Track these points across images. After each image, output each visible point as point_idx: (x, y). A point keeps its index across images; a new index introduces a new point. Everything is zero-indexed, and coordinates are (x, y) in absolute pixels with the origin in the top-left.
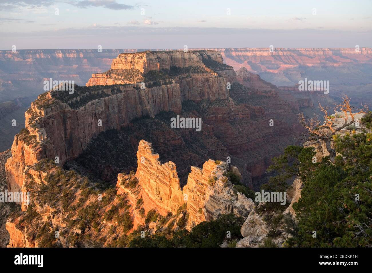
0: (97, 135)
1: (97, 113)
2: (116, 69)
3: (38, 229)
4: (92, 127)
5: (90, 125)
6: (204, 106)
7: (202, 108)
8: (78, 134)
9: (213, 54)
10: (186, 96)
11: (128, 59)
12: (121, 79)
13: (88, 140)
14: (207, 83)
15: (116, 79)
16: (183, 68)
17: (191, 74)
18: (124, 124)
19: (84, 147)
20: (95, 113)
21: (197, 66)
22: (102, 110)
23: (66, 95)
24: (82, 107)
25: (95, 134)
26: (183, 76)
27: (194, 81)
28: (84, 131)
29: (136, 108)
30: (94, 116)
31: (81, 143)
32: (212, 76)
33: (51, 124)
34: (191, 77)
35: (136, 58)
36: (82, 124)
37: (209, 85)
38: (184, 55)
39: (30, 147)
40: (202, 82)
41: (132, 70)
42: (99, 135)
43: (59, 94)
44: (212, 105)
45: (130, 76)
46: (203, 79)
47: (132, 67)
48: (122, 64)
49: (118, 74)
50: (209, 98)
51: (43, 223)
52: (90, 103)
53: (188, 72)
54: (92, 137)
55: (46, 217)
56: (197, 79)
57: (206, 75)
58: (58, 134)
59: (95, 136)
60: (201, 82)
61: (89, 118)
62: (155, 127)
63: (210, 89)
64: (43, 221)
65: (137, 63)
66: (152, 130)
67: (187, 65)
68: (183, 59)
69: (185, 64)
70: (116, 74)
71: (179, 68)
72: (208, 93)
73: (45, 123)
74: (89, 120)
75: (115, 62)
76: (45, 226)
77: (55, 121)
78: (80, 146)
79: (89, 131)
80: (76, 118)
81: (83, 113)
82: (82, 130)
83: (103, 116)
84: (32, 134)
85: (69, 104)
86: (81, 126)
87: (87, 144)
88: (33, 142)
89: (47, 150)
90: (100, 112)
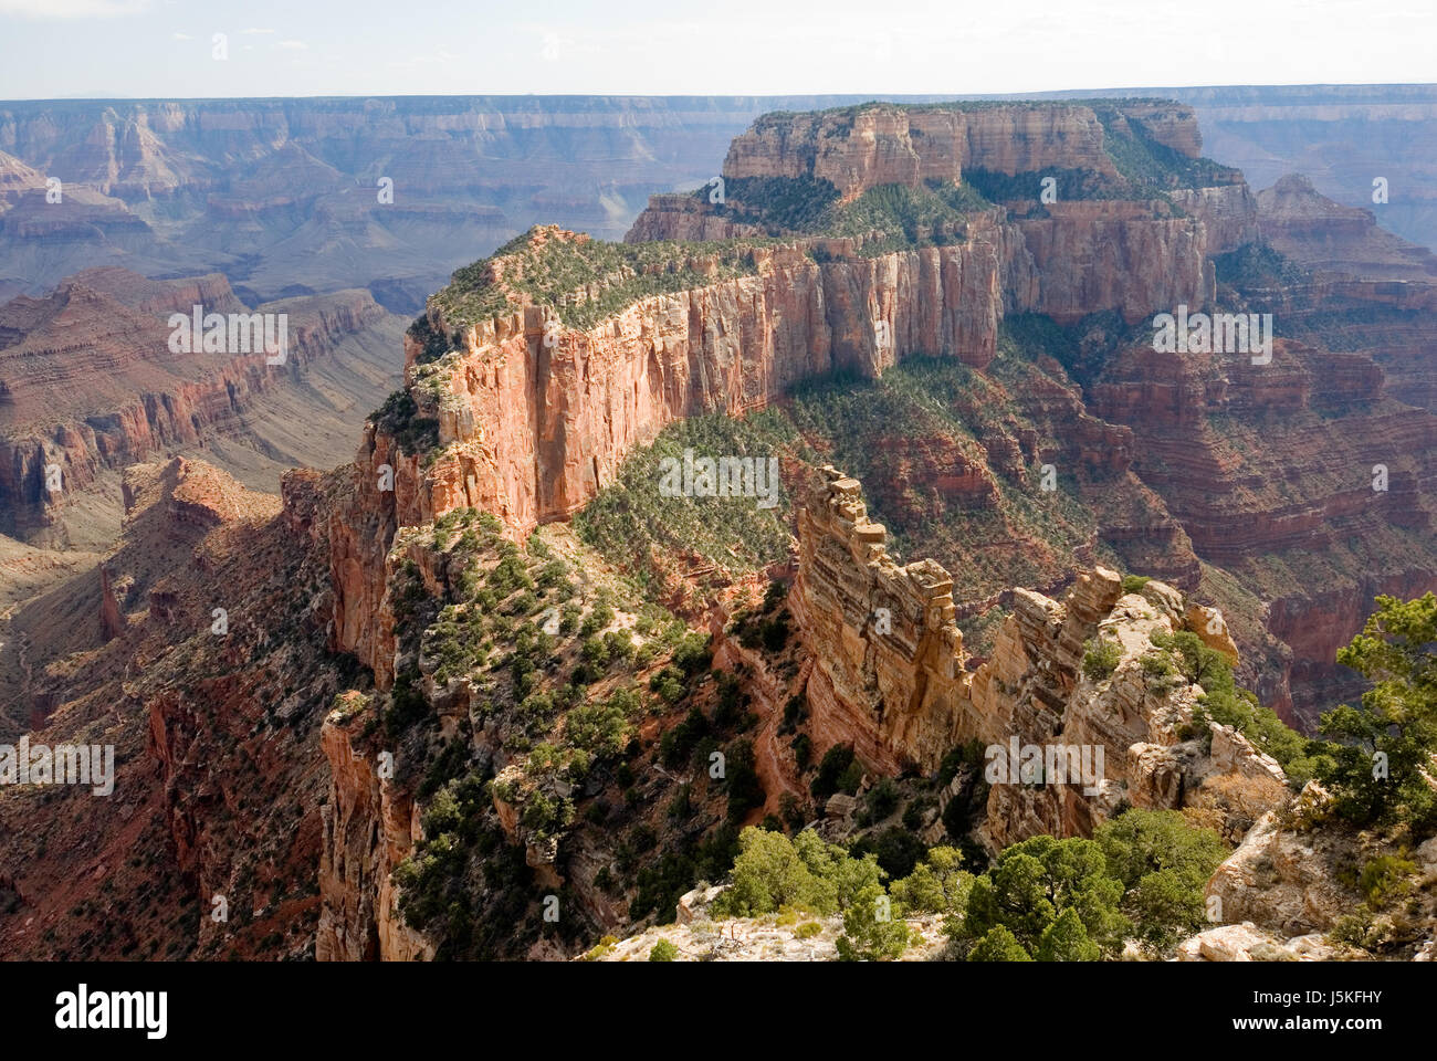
0: (654, 435)
1: (659, 348)
2: (743, 176)
3: (425, 763)
4: (639, 401)
5: (630, 394)
6: (1094, 343)
7: (1084, 349)
8: (587, 427)
9: (1157, 117)
10: (1020, 294)
11: (792, 136)
12: (757, 218)
13: (620, 451)
14: (1114, 241)
15: (740, 220)
16: (1017, 176)
18: (760, 398)
19: (605, 476)
20: (653, 350)
21: (1079, 170)
22: (678, 338)
23: (549, 275)
24: (606, 322)
25: (646, 432)
26: (1014, 211)
27: (1061, 235)
28: (609, 414)
29: (811, 336)
30: (646, 357)
31: (595, 460)
32: (1144, 212)
33: (490, 381)
34: (1047, 215)
35: (822, 132)
36: (603, 389)
37: (1126, 252)
39: (415, 462)
40: (1094, 237)
41: (805, 183)
42: (663, 433)
43: (524, 268)
44: (1130, 339)
45: (791, 208)
46: (1100, 226)
47: (805, 169)
48: (765, 160)
49: (749, 199)
50: (1120, 309)
51: (442, 742)
52: (634, 308)
53: (1037, 194)
54: (637, 442)
55: (455, 722)
56: (1072, 223)
57: (1119, 208)
58: (514, 421)
59: (649, 438)
60: (1088, 238)
61: (630, 367)
62: (879, 416)
63: (1129, 267)
64: (442, 734)
65: (825, 155)
66: (868, 426)
67: (1036, 165)
68: (1024, 137)
69: (1027, 161)
70: (739, 197)
71: (998, 176)
72: (1117, 285)
73: (471, 376)
74: (629, 374)
75: (740, 151)
76: (449, 752)
77: (506, 372)
78: (589, 472)
79: (626, 415)
80: (580, 364)
81: (606, 346)
82: (602, 410)
83: (681, 362)
84: (424, 415)
85: (560, 308)
86: (598, 395)
87: (615, 465)
88: (424, 446)
89: (471, 479)
90: (670, 346)
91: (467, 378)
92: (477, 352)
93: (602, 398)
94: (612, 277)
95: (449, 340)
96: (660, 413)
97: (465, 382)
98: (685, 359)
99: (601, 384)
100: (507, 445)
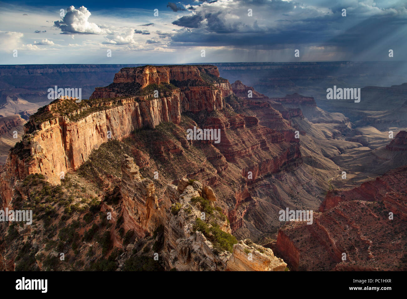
0: (99, 147)
1: (98, 125)
2: (119, 82)
4: (94, 139)
5: (91, 137)
6: (202, 117)
7: (200, 118)
8: (79, 146)
9: (210, 69)
10: (185, 107)
11: (130, 73)
12: (122, 92)
13: (89, 151)
14: (204, 95)
15: (118, 93)
16: (182, 81)
17: (189, 87)
18: (126, 135)
19: (85, 158)
20: (96, 125)
21: (195, 80)
22: (103, 122)
23: (65, 108)
24: (82, 119)
25: (96, 146)
26: (182, 89)
27: (193, 94)
28: (85, 142)
29: (137, 119)
30: (95, 127)
31: (82, 154)
32: (209, 89)
33: (49, 137)
34: (189, 90)
35: (137, 72)
36: (83, 136)
37: (207, 97)
38: (182, 69)
39: (23, 161)
40: (200, 94)
41: (133, 84)
42: (101, 146)
43: (58, 107)
44: (209, 116)
45: (130, 90)
46: (200, 92)
47: (133, 81)
48: (124, 79)
49: (120, 88)
50: (207, 109)
52: (90, 116)
53: (187, 85)
54: (94, 149)
56: (195, 91)
57: (204, 88)
58: (57, 146)
59: (97, 147)
60: (198, 94)
61: (90, 130)
62: (155, 138)
63: (207, 100)
65: (137, 77)
66: (153, 140)
67: (186, 79)
68: (183, 73)
69: (184, 78)
70: (118, 87)
71: (178, 81)
72: (205, 104)
73: (43, 136)
74: (90, 132)
75: (117, 77)
77: (54, 134)
78: (80, 158)
79: (90, 142)
80: (76, 130)
81: (83, 125)
82: (83, 142)
83: (104, 128)
84: (26, 148)
85: (68, 117)
86: (82, 138)
87: (88, 155)
88: (26, 156)
89: (41, 164)
90: (101, 125)
91: (42, 137)
92: (44, 129)
93: (83, 138)
94: (84, 108)
95: (36, 127)
96: (100, 141)
97: (41, 138)
98: (106, 127)
99: (82, 135)
100: (56, 153)
